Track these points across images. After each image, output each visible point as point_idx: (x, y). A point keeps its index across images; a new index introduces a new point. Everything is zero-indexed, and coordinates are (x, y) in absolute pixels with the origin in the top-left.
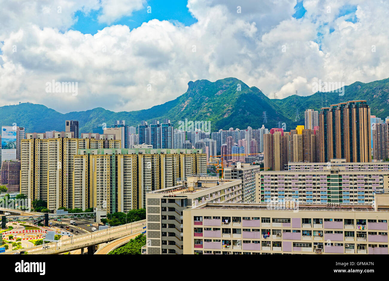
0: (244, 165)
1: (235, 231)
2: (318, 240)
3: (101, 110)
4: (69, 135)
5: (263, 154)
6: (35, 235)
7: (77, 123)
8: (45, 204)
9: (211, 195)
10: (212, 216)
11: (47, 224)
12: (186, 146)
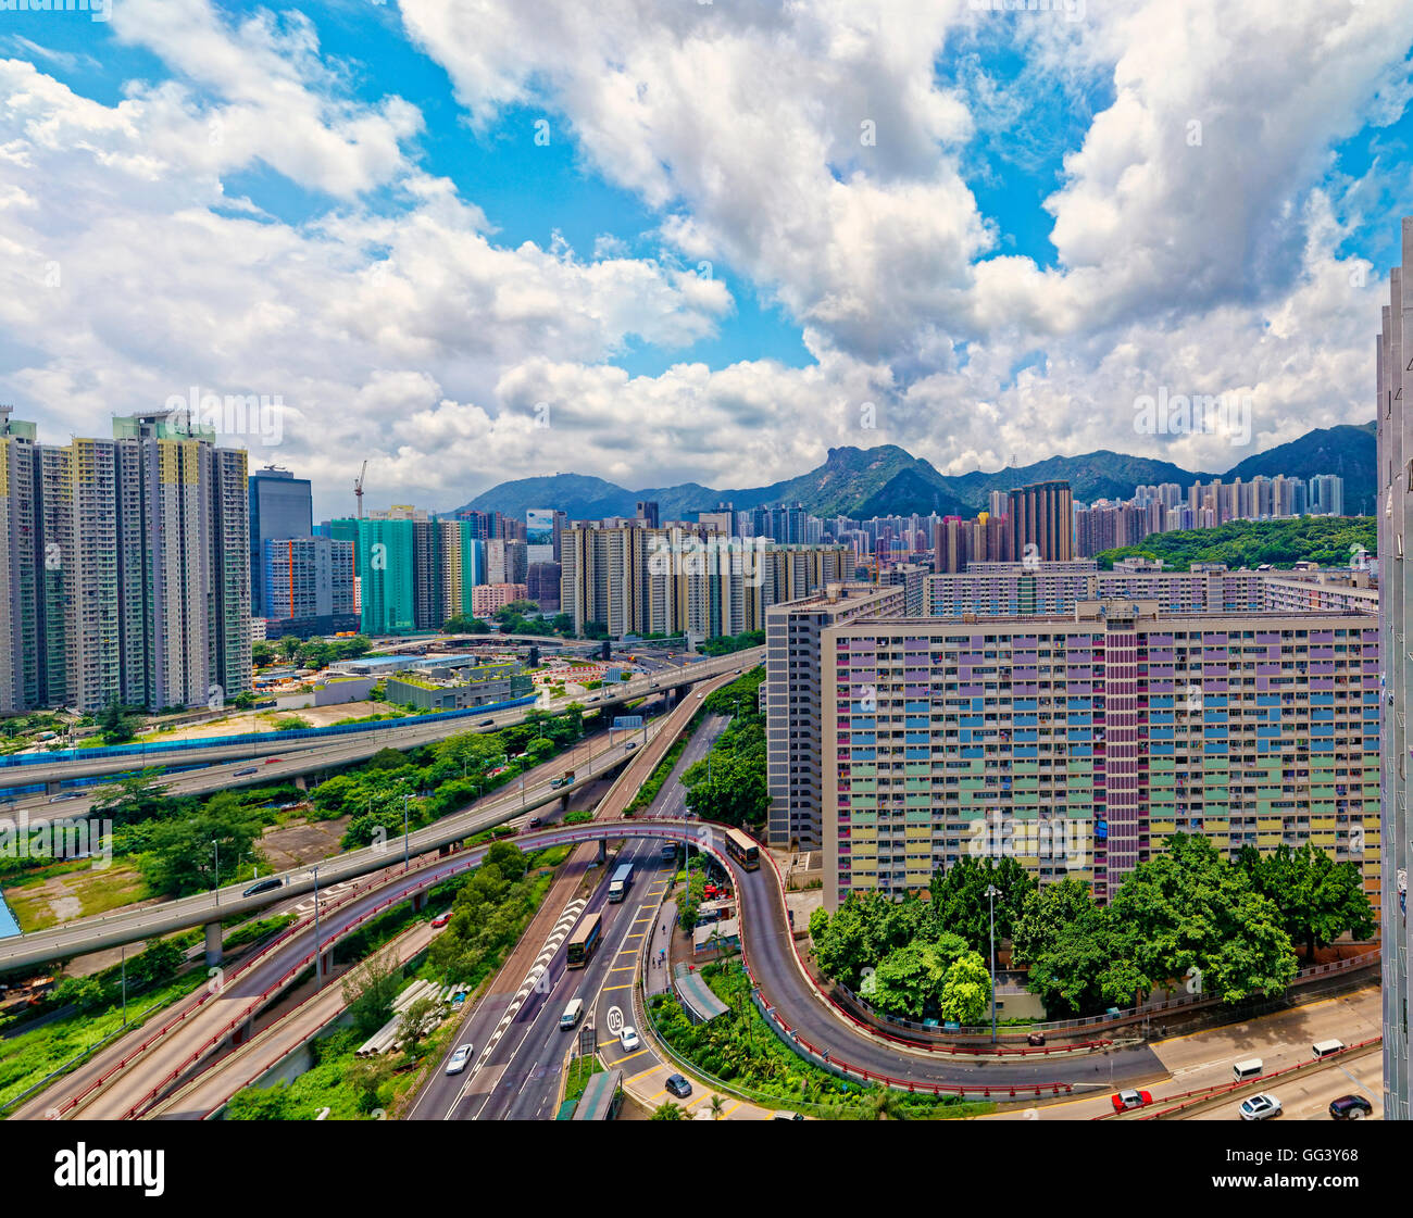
0: (908, 566)
1: (895, 656)
2: (1006, 663)
3: (693, 486)
4: (643, 524)
5: (932, 551)
6: (587, 674)
7: (655, 506)
8: (604, 628)
9: (861, 608)
10: (863, 636)
11: (607, 658)
12: (825, 540)
